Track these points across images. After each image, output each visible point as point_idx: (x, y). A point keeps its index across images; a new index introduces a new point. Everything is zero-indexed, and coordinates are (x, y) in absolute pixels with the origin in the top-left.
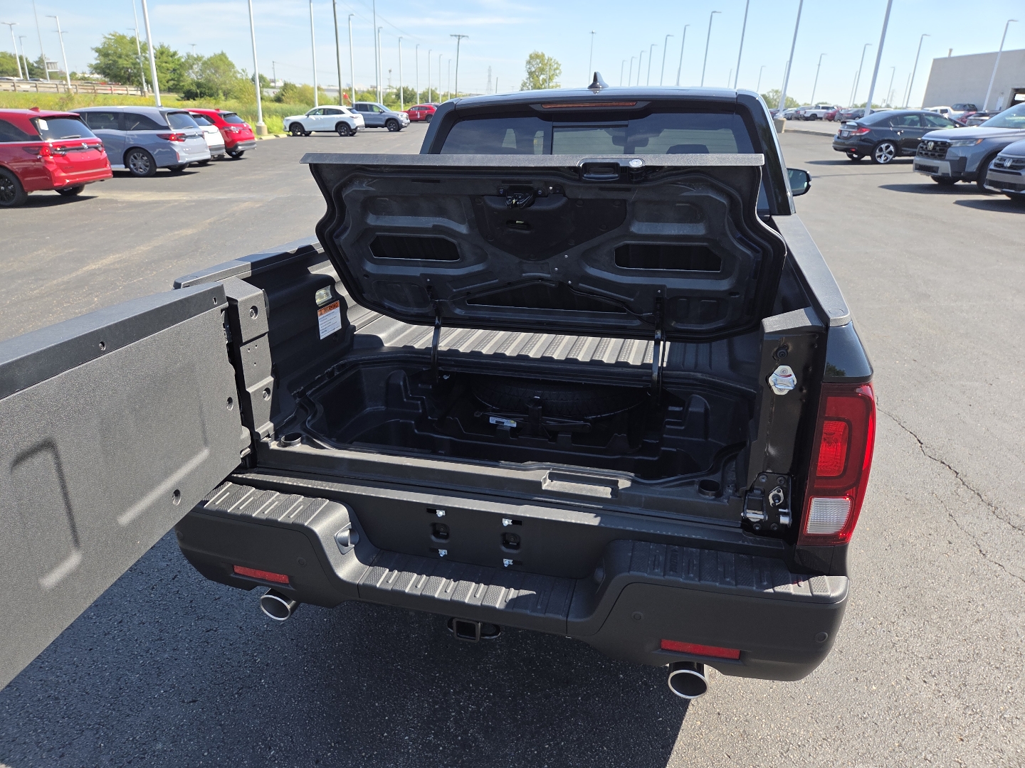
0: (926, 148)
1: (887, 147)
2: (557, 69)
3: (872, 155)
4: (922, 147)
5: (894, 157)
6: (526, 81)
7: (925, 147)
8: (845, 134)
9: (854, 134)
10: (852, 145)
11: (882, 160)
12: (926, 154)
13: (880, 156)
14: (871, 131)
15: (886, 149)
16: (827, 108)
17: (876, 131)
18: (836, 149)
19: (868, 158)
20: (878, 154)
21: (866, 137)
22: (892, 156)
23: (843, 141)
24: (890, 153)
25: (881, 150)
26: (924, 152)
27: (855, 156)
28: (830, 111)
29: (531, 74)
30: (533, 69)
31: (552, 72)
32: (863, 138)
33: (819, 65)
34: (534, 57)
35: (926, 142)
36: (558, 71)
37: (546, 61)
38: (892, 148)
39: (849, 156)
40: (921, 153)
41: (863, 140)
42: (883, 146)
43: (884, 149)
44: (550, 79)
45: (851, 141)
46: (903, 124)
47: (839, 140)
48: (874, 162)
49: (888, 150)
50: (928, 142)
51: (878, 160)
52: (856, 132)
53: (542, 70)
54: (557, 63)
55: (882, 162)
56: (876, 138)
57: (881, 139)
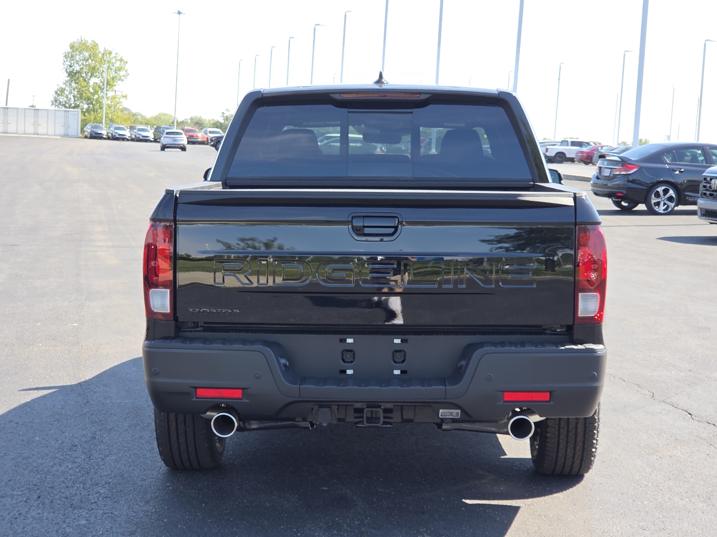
0: (710, 187)
1: (666, 191)
2: (120, 69)
3: (646, 201)
4: (705, 187)
5: (677, 205)
6: (64, 86)
7: (708, 185)
8: (607, 173)
9: (618, 173)
10: (618, 187)
11: (661, 209)
12: (711, 195)
13: (658, 204)
14: (640, 169)
15: (665, 195)
16: (580, 144)
17: (649, 169)
18: (596, 194)
19: (642, 207)
20: (654, 200)
21: (635, 178)
22: (673, 205)
23: (605, 182)
24: (670, 199)
25: (657, 195)
26: (708, 193)
27: (624, 204)
28: (585, 149)
29: (73, 75)
30: (77, 68)
31: (113, 74)
32: (631, 178)
33: (559, 79)
34: (76, 48)
35: (708, 179)
36: (122, 73)
37: (100, 55)
38: (671, 193)
39: (618, 204)
40: (705, 194)
41: (633, 181)
42: (660, 189)
43: (661, 193)
44: (109, 84)
45: (617, 182)
46: (682, 161)
47: (599, 182)
48: (651, 212)
49: (668, 196)
50: (711, 179)
51: (656, 208)
52: (620, 170)
53: (93, 71)
54: (121, 60)
55: (662, 211)
56: (648, 179)
57: (655, 180)
